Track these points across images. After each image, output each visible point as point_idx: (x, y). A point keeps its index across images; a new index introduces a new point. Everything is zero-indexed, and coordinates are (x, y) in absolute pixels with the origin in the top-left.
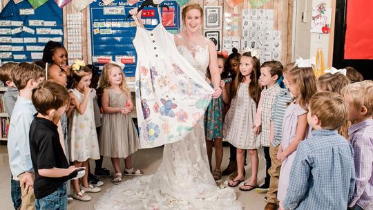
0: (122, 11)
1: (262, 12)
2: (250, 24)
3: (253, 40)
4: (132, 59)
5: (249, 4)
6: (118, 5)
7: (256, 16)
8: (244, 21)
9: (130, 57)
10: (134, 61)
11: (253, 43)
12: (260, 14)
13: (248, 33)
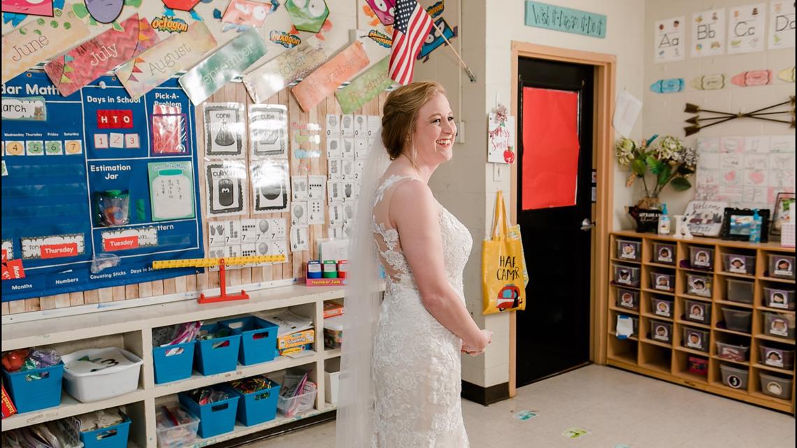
0: (38, 111)
1: (360, 121)
2: (341, 147)
3: (347, 181)
4: (74, 246)
5: (338, 106)
6: (22, 94)
7: (349, 131)
8: (329, 141)
9: (68, 240)
10: (80, 249)
11: (348, 186)
12: (357, 126)
13: (338, 166)
